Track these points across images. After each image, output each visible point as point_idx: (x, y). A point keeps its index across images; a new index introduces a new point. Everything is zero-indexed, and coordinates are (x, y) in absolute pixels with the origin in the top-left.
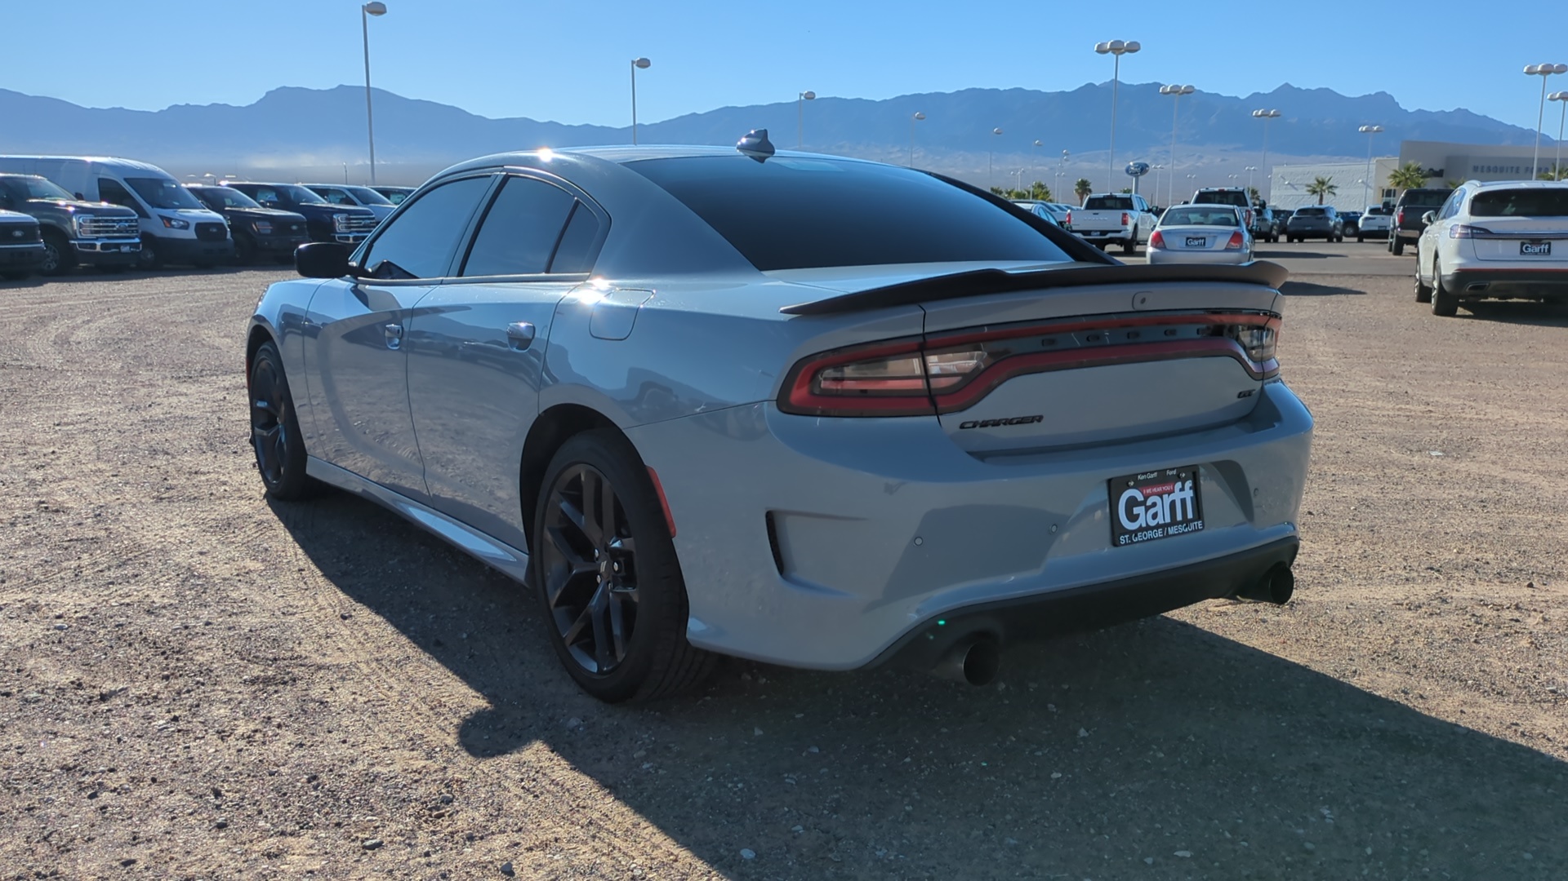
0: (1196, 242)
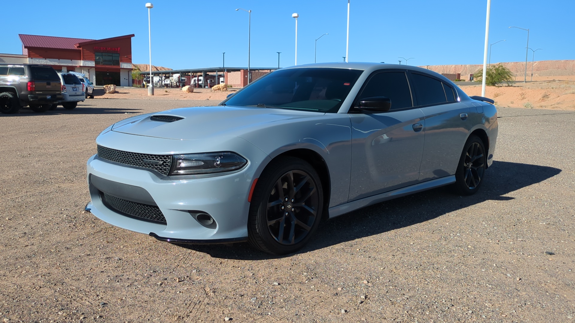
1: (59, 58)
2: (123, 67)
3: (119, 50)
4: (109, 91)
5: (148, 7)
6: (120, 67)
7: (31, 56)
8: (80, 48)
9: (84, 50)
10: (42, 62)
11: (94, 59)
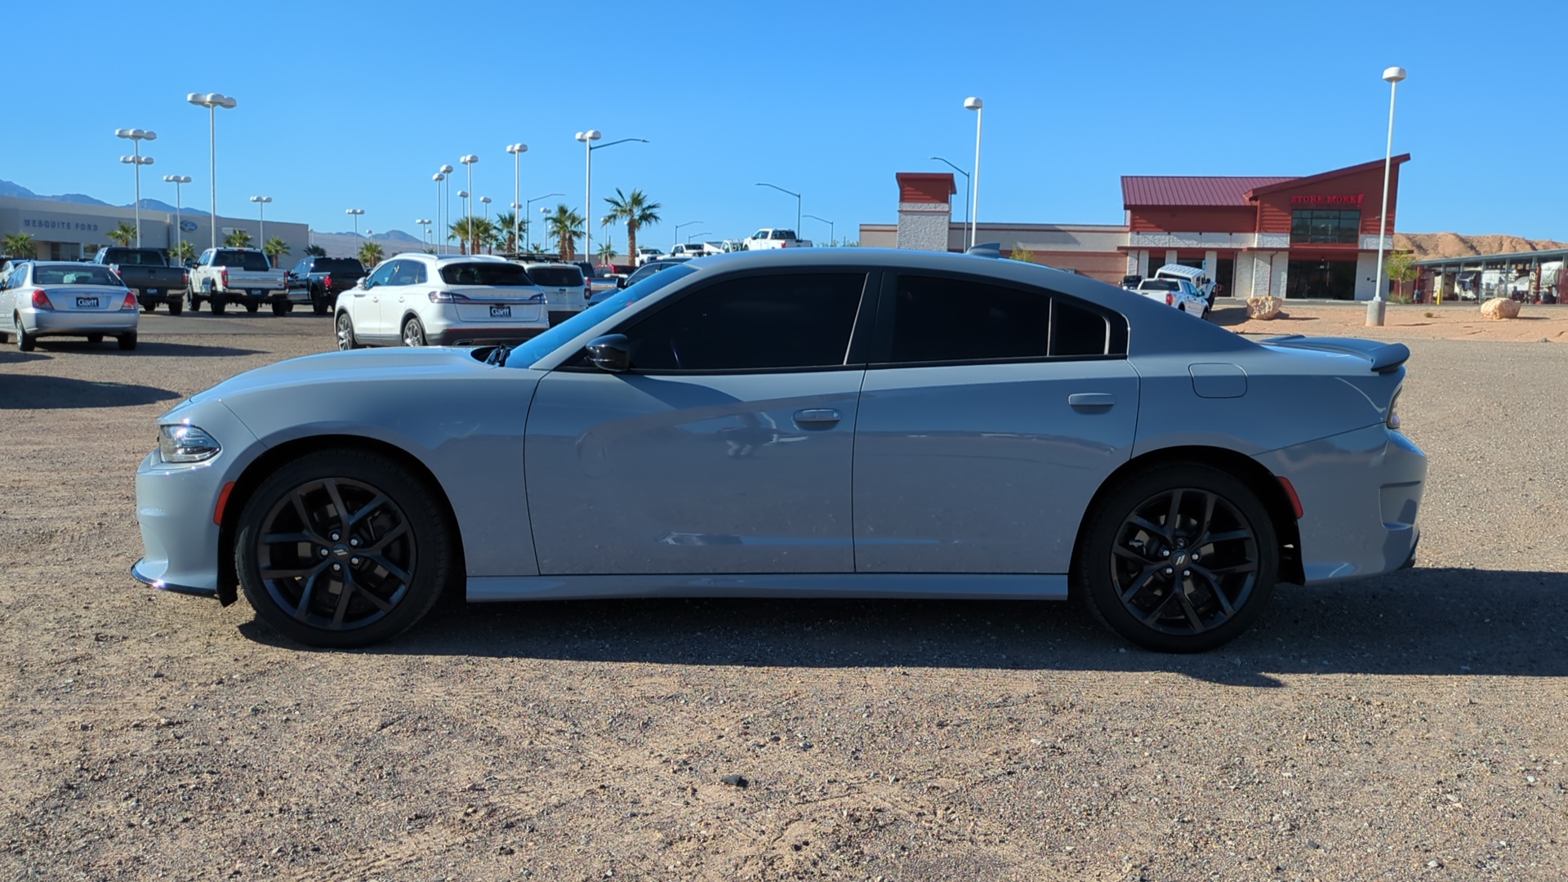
0: (89, 303)
1: (1200, 229)
2: (1365, 248)
3: (1359, 201)
4: (1260, 312)
5: (1390, 80)
6: (1357, 246)
7: (1136, 227)
8: (1256, 200)
9: (1266, 205)
10: (1160, 240)
11: (1288, 229)
